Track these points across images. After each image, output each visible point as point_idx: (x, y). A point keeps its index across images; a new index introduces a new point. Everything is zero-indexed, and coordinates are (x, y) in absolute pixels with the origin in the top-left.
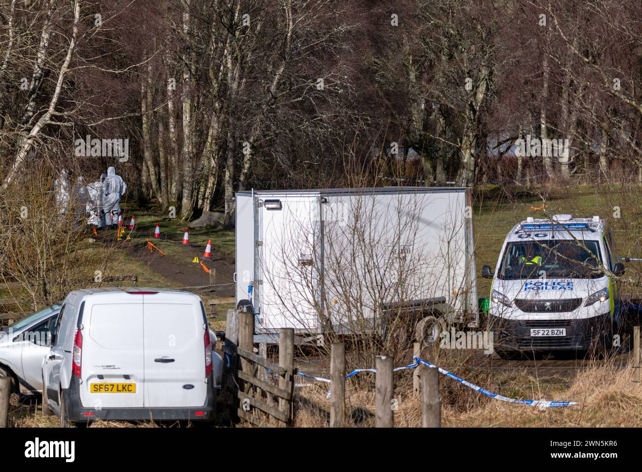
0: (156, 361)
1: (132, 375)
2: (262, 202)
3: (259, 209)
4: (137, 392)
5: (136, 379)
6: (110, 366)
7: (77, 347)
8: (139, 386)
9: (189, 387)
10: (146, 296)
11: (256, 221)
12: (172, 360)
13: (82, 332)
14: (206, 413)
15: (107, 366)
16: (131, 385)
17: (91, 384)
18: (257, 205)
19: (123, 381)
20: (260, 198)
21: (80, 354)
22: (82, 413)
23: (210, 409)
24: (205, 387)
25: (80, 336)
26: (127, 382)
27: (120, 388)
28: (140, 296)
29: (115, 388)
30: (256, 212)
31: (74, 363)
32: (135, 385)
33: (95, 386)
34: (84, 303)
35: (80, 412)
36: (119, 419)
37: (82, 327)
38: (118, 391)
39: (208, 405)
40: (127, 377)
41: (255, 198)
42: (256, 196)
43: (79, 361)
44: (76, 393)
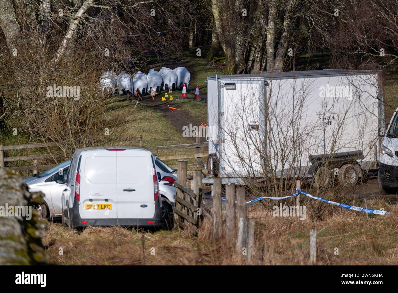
0: (125, 190)
1: (110, 199)
2: (223, 84)
3: (222, 89)
4: (113, 209)
5: (113, 202)
6: (97, 194)
7: (77, 183)
8: (114, 206)
9: (144, 206)
10: (118, 152)
11: (219, 98)
12: (134, 190)
13: (80, 174)
14: (154, 222)
15: (95, 194)
16: (109, 205)
17: (86, 205)
18: (220, 87)
19: (104, 203)
20: (221, 82)
21: (79, 187)
22: (80, 222)
23: (157, 219)
24: (154, 206)
25: (78, 176)
26: (107, 203)
27: (103, 207)
28: (115, 152)
29: (100, 207)
30: (219, 92)
31: (76, 193)
32: (111, 205)
33: (88, 205)
34: (81, 156)
35: (79, 221)
36: (102, 225)
37: (80, 170)
38: (102, 208)
39: (156, 217)
40: (107, 200)
41: (219, 82)
42: (219, 80)
43: (79, 191)
44: (77, 210)
